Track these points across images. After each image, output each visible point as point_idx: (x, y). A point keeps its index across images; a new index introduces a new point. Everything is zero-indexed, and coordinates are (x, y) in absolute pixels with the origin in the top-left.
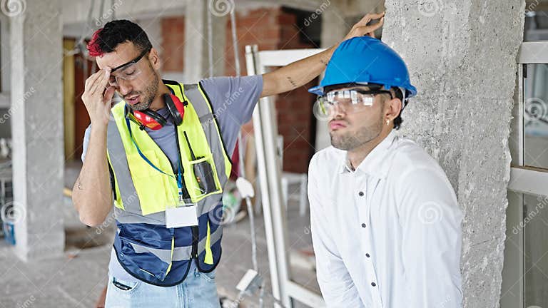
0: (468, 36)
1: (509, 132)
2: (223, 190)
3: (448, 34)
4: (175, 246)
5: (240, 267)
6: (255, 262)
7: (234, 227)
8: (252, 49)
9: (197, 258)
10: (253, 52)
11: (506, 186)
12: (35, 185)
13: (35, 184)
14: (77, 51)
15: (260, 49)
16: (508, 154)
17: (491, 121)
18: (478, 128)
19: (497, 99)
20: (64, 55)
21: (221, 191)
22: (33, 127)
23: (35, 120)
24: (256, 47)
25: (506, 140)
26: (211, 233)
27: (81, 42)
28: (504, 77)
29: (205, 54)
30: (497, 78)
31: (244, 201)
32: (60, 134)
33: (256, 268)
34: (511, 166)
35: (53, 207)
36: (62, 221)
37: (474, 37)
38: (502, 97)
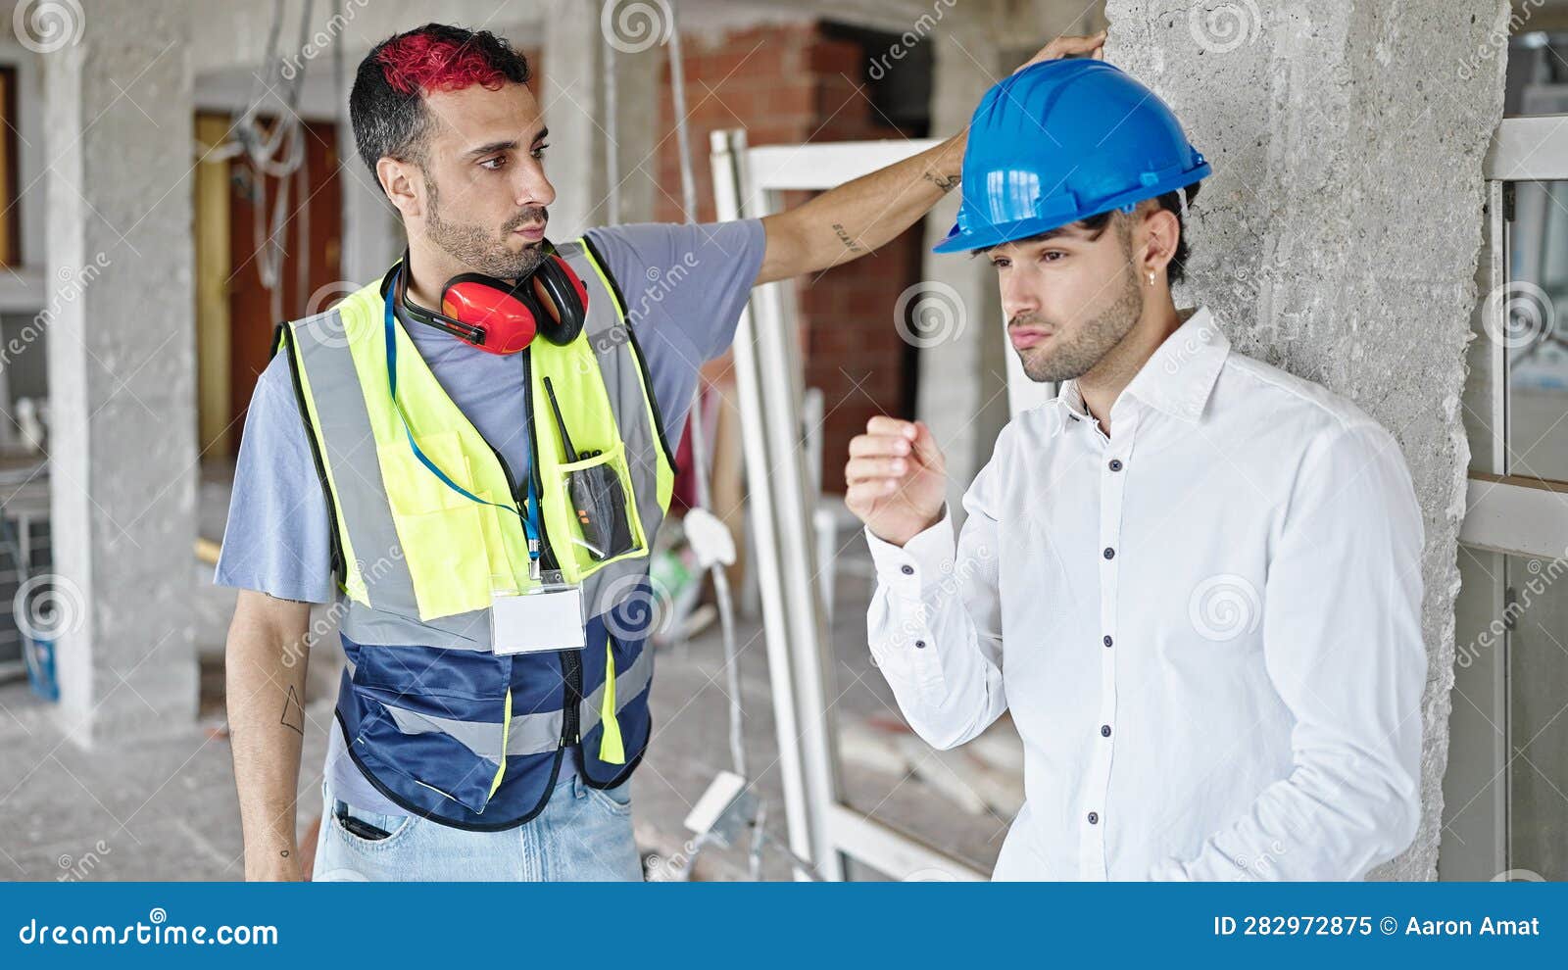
0: (1345, 99)
1: (1462, 377)
2: (651, 547)
3: (1287, 96)
4: (515, 712)
5: (695, 767)
6: (737, 751)
7: (681, 652)
8: (730, 140)
9: (579, 746)
10: (731, 150)
11: (1453, 533)
12: (114, 531)
13: (113, 526)
14: (235, 149)
15: (754, 141)
16: (1460, 440)
17: (1412, 344)
18: (1372, 364)
19: (1428, 282)
20: (197, 159)
21: (644, 552)
22: (109, 364)
23: (115, 346)
24: (740, 137)
25: (1456, 400)
26: (618, 671)
27: (247, 122)
28: (1448, 220)
29: (598, 156)
30: (1429, 223)
31: (708, 577)
32: (186, 384)
33: (740, 766)
34: (1469, 477)
35: (165, 593)
36: (190, 634)
37: (1360, 103)
38: (1442, 276)
